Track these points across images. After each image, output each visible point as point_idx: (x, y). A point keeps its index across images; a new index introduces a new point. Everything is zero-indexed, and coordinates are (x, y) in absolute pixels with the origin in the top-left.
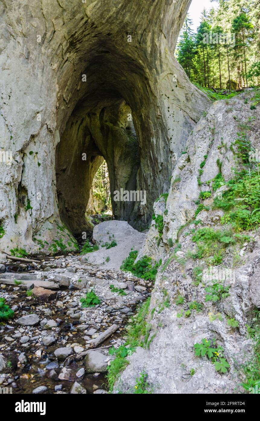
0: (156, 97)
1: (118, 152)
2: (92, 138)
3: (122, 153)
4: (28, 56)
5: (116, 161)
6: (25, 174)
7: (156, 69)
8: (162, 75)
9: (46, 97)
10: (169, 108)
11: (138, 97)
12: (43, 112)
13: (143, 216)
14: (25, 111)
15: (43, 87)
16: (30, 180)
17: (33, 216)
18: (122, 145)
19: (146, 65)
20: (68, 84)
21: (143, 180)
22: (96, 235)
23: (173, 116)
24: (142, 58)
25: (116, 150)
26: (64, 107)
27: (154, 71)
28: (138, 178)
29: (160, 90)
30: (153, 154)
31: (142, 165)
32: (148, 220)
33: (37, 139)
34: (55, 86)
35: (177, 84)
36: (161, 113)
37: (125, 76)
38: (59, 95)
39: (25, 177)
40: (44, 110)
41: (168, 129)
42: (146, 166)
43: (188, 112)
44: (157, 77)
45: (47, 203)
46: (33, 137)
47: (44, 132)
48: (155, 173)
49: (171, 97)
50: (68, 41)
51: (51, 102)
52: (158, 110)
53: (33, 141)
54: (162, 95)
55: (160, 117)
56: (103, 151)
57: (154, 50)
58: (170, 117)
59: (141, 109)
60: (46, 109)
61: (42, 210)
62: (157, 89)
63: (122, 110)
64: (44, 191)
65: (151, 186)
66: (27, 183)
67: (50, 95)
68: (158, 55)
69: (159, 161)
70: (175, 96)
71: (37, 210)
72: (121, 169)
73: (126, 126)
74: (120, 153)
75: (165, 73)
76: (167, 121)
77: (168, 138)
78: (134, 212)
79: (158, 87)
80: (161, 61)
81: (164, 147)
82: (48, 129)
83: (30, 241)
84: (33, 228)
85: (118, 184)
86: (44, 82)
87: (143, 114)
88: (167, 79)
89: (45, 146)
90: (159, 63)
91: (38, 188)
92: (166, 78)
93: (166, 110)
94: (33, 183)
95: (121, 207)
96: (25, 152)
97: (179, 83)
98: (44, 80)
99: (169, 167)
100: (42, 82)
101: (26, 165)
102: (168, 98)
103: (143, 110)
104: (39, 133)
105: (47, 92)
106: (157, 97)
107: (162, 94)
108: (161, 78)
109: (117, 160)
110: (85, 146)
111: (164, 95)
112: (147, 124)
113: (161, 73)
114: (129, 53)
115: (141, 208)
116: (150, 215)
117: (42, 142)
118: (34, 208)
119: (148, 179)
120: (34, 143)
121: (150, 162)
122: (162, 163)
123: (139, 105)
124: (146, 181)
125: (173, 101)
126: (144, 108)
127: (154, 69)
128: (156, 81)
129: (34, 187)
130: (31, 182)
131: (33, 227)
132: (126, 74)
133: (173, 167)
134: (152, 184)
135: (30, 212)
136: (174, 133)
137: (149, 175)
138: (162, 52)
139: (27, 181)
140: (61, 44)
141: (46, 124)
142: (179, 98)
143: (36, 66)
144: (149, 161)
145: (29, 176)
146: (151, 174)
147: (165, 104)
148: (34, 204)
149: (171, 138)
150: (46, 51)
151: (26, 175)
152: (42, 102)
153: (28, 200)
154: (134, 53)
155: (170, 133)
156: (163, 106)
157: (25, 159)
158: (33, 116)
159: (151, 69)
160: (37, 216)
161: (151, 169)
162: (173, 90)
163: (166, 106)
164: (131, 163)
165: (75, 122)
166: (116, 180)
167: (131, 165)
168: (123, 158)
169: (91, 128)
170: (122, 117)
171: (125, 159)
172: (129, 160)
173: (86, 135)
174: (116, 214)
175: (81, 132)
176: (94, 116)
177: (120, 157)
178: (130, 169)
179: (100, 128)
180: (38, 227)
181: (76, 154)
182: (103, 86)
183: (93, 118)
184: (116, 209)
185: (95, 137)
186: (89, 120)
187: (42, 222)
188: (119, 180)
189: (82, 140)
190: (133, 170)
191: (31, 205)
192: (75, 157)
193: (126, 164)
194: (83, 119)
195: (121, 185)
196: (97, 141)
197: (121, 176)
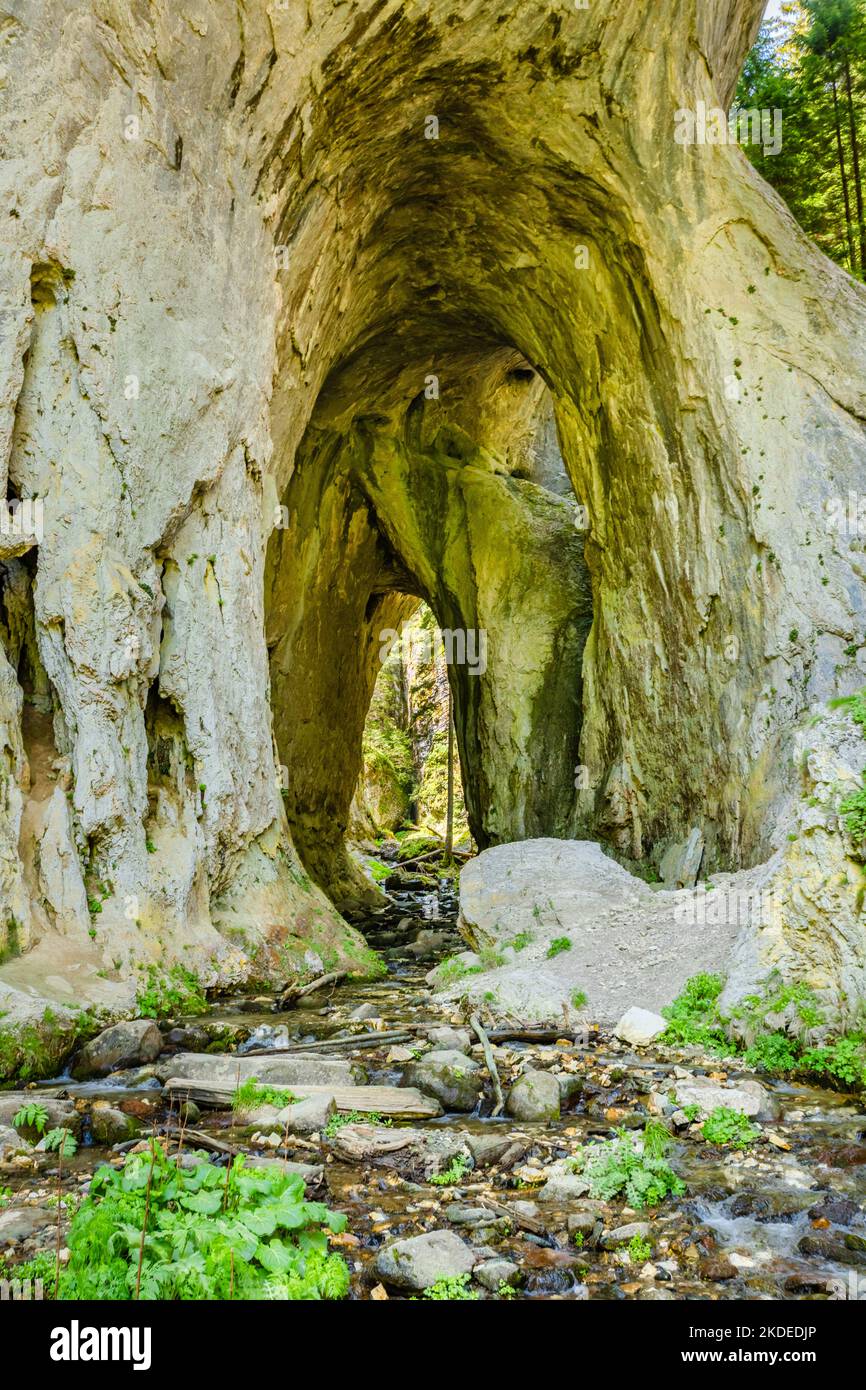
0: (678, 321)
1: (491, 569)
2: (373, 520)
3: (507, 573)
4: (179, 156)
5: (486, 607)
6: (174, 647)
7: (678, 204)
8: (704, 229)
9: (243, 329)
10: (738, 363)
11: (589, 332)
12: (234, 391)
13: (623, 828)
14: (172, 383)
15: (234, 290)
16: (193, 670)
17: (209, 823)
18: (507, 541)
19: (633, 190)
20: (312, 282)
21: (614, 676)
22: (475, 900)
23: (760, 394)
24: (615, 163)
25: (485, 564)
26: (292, 378)
27: (667, 213)
28: (590, 672)
29: (697, 294)
30: (664, 565)
31: (608, 614)
32: (648, 848)
33: (213, 502)
34: (271, 287)
35: (767, 262)
36: (704, 389)
37: (535, 250)
38: (281, 329)
39: (175, 657)
40: (238, 382)
41: (738, 450)
42: (631, 617)
43: (823, 375)
44: (683, 238)
45: (256, 772)
46: (200, 490)
47: (236, 477)
48: (676, 642)
49: (747, 318)
50: (321, 97)
51: (259, 353)
52: (691, 375)
53: (199, 511)
54: (708, 311)
55: (701, 405)
56: (424, 572)
57: (667, 123)
58: (744, 400)
59: (603, 380)
60: (246, 382)
61: (241, 801)
62: (681, 289)
63: (495, 402)
64: (245, 719)
65: (658, 700)
66: (183, 685)
67: (257, 323)
69: (698, 590)
70: (760, 313)
71: (224, 799)
72: (507, 639)
73: (513, 467)
74: (501, 572)
75: (716, 221)
76: (734, 420)
77: (738, 492)
78: (578, 813)
79: (688, 279)
80: (697, 172)
81: (721, 528)
82: (247, 464)
83: (204, 933)
84: (210, 876)
85: (498, 703)
86: (236, 270)
87: (612, 402)
88: (724, 243)
89: (240, 531)
90: (690, 180)
91: (222, 708)
92: (721, 239)
93: (728, 371)
94: (205, 682)
95: (514, 800)
96: (170, 555)
97: (777, 258)
98: (235, 260)
99: (754, 611)
100: (230, 267)
101: (175, 609)
102: (734, 321)
103: (616, 384)
104: (220, 477)
105: (245, 308)
106: (684, 322)
107: (705, 307)
108: (699, 242)
109: (490, 604)
110: (348, 551)
111: (715, 314)
112: (633, 443)
113: (700, 220)
114: (564, 144)
115: (617, 796)
116: (656, 821)
117: (230, 518)
118: (213, 789)
119: (641, 669)
120: (203, 521)
121: (650, 600)
122: (714, 597)
123: (593, 367)
124: (631, 683)
125: (755, 332)
126: (618, 373)
127: (669, 208)
128: (678, 255)
129: (211, 702)
130: (200, 681)
131: (212, 871)
132: (539, 241)
133: (770, 606)
134: (664, 689)
135: (199, 805)
136: (770, 466)
137: (649, 653)
139: (184, 673)
140: (295, 113)
141: (243, 442)
142: (782, 321)
143: (207, 200)
144: (642, 596)
145: (190, 652)
146: (659, 650)
147: (720, 346)
148: (211, 773)
149: (756, 490)
150: (243, 142)
151: (176, 651)
152: (230, 351)
153: (188, 755)
154: (581, 146)
155: (750, 468)
156: (712, 357)
157: (170, 583)
158: (202, 403)
159: (655, 205)
160: (225, 825)
161: (657, 628)
162: (752, 290)
163: (727, 354)
164: (551, 612)
165: (310, 454)
166: (490, 686)
167: (551, 619)
168: (514, 592)
169: (372, 478)
170: (494, 428)
171: (521, 599)
172: (539, 600)
173: (349, 508)
174: (491, 829)
175: (331, 493)
176: (381, 430)
177: (500, 592)
178: (545, 637)
179: (408, 478)
180: (225, 870)
181: (312, 586)
182: (433, 298)
183: (378, 436)
184: (491, 807)
185: (387, 514)
186: (362, 445)
187: (239, 850)
188: (503, 684)
189: (334, 530)
190: (561, 642)
191: (201, 777)
192: (308, 598)
193: (529, 618)
194: (341, 441)
195: (512, 705)
196: (397, 528)
197: (511, 665)
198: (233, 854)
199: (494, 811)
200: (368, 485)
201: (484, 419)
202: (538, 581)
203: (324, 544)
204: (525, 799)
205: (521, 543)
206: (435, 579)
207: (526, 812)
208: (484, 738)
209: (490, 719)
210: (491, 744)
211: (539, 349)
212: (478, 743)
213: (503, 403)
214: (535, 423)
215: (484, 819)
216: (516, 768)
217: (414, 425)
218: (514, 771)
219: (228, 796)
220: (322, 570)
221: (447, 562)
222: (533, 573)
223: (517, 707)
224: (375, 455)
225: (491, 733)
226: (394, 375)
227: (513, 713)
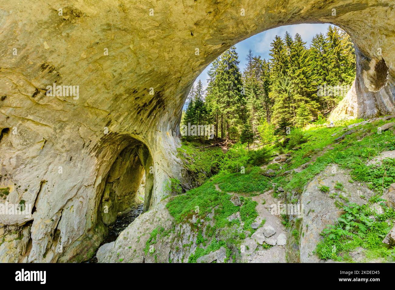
4: (71, 159)
7: (154, 149)
8: (156, 152)
14: (64, 190)
15: (82, 169)
16: (63, 225)
23: (160, 175)
24: (146, 142)
33: (74, 198)
34: (94, 162)
35: (163, 157)
39: (60, 224)
40: (81, 181)
43: (168, 173)
44: (154, 152)
46: (70, 199)
47: (82, 190)
50: (101, 141)
51: (90, 172)
53: (70, 201)
57: (152, 140)
58: (158, 175)
68: (155, 142)
75: (158, 151)
79: (155, 157)
80: (156, 146)
89: (80, 199)
93: (157, 171)
94: (65, 227)
96: (63, 209)
102: (159, 164)
104: (76, 194)
107: (156, 161)
108: (156, 154)
111: (157, 163)
125: (161, 166)
128: (153, 155)
129: (65, 229)
136: (159, 185)
138: (157, 140)
140: (96, 144)
142: (164, 165)
143: (77, 161)
145: (63, 223)
147: (156, 167)
149: (157, 188)
150: (86, 151)
152: (80, 178)
154: (142, 140)
157: (63, 213)
158: (71, 189)
162: (161, 161)
163: (157, 169)
169: (138, 153)
176: (140, 146)
179: (143, 153)
181: (128, 168)
189: (132, 160)
196: (141, 160)
203: (130, 162)
220: (130, 165)
224: (139, 150)
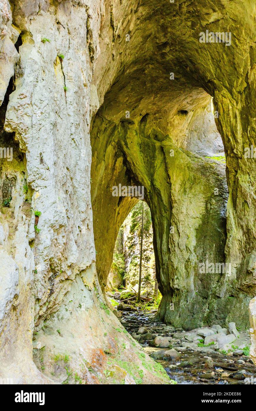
1: (177, 177)
3: (184, 178)
5: (175, 191)
16: (37, 112)
17: (41, 247)
18: (183, 166)
21: (250, 213)
25: (174, 175)
28: (231, 214)
63: (174, 121)
66: (27, 121)
71: (58, 228)
72: (186, 204)
74: (181, 177)
78: (226, 279)
84: (38, 300)
85: (180, 231)
91: (61, 158)
95: (188, 274)
101: (27, 64)
109: (177, 190)
110: (115, 173)
118: (47, 216)
120: (56, 24)
130: (43, 123)
131: (40, 296)
135: (32, 229)
139: (29, 110)
148: (48, 203)
160: (56, 253)
164: (204, 193)
165: (103, 130)
166: (176, 224)
167: (204, 196)
168: (188, 185)
169: (126, 144)
170: (173, 131)
171: (191, 188)
172: (199, 188)
173: (116, 156)
174: (176, 286)
175: (110, 148)
176: (130, 126)
177: (181, 185)
178: (202, 203)
179: (140, 145)
180: (54, 296)
181: (100, 185)
182: (163, 51)
183: (129, 129)
184: (176, 277)
185: (131, 158)
186: (123, 131)
187: (67, 279)
188: (183, 223)
189: (110, 163)
190: (209, 205)
191: (37, 206)
192: (98, 189)
193: (195, 195)
194: (115, 128)
195: (188, 232)
196: (135, 164)
197: (187, 214)
198: (62, 281)
199: (177, 278)
200: (125, 147)
201: (169, 127)
202: (197, 181)
203: (106, 168)
204: (194, 273)
205: (188, 167)
206: (150, 184)
207: (194, 279)
208: (172, 247)
209: (176, 238)
210: (176, 249)
211: (212, 70)
212: (169, 249)
213: (176, 122)
214: (187, 131)
215: (171, 282)
216: (189, 259)
217: (142, 127)
218: (188, 261)
219: (61, 226)
220: (105, 179)
221: (156, 177)
222: (195, 179)
223: (190, 233)
224: (128, 135)
225: (176, 244)
226: (139, 100)
227: (188, 236)
